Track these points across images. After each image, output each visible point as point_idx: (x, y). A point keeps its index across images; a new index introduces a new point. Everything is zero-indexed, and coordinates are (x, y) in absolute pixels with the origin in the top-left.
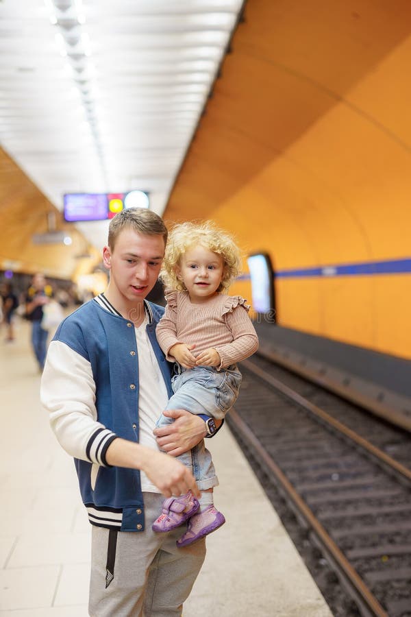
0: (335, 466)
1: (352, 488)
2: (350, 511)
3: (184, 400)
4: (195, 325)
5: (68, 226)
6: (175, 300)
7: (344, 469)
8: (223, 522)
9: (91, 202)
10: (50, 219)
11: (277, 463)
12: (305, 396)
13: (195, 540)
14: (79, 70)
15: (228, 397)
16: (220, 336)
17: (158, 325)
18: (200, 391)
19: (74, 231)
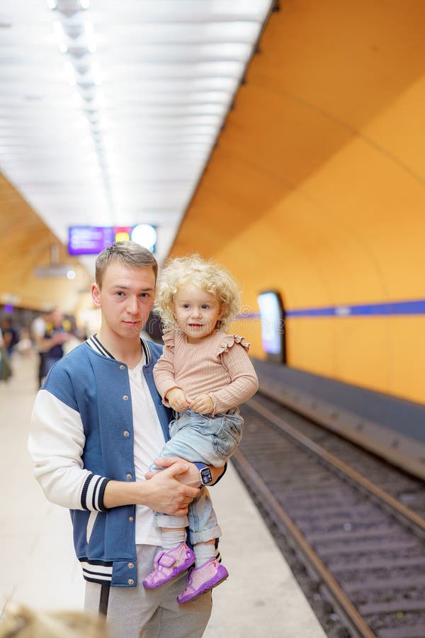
0: (348, 515)
1: (365, 539)
2: (363, 564)
3: (178, 447)
4: (191, 366)
5: (72, 260)
6: (172, 340)
7: (357, 519)
8: (225, 576)
9: (97, 235)
10: (53, 251)
11: (287, 511)
12: (316, 441)
13: (196, 596)
14: (89, 100)
15: (227, 444)
16: (217, 378)
17: (156, 366)
18: (195, 438)
19: (78, 264)
